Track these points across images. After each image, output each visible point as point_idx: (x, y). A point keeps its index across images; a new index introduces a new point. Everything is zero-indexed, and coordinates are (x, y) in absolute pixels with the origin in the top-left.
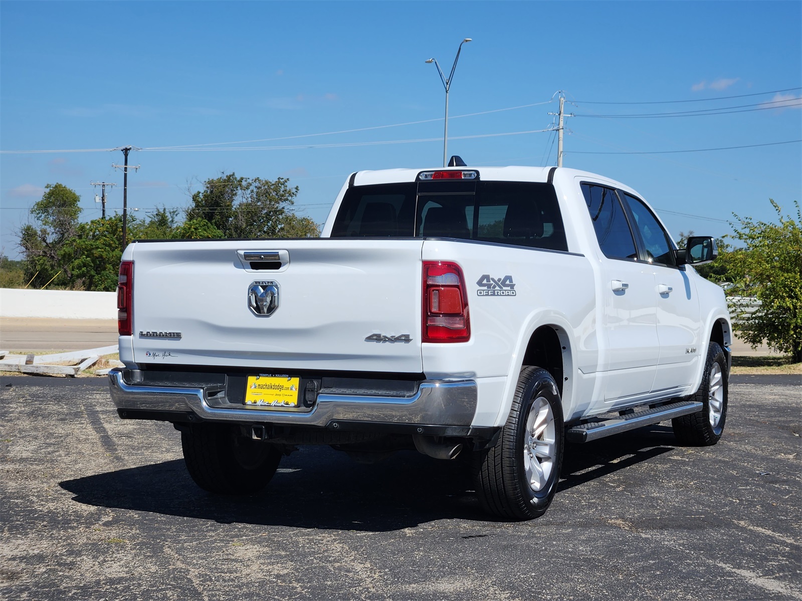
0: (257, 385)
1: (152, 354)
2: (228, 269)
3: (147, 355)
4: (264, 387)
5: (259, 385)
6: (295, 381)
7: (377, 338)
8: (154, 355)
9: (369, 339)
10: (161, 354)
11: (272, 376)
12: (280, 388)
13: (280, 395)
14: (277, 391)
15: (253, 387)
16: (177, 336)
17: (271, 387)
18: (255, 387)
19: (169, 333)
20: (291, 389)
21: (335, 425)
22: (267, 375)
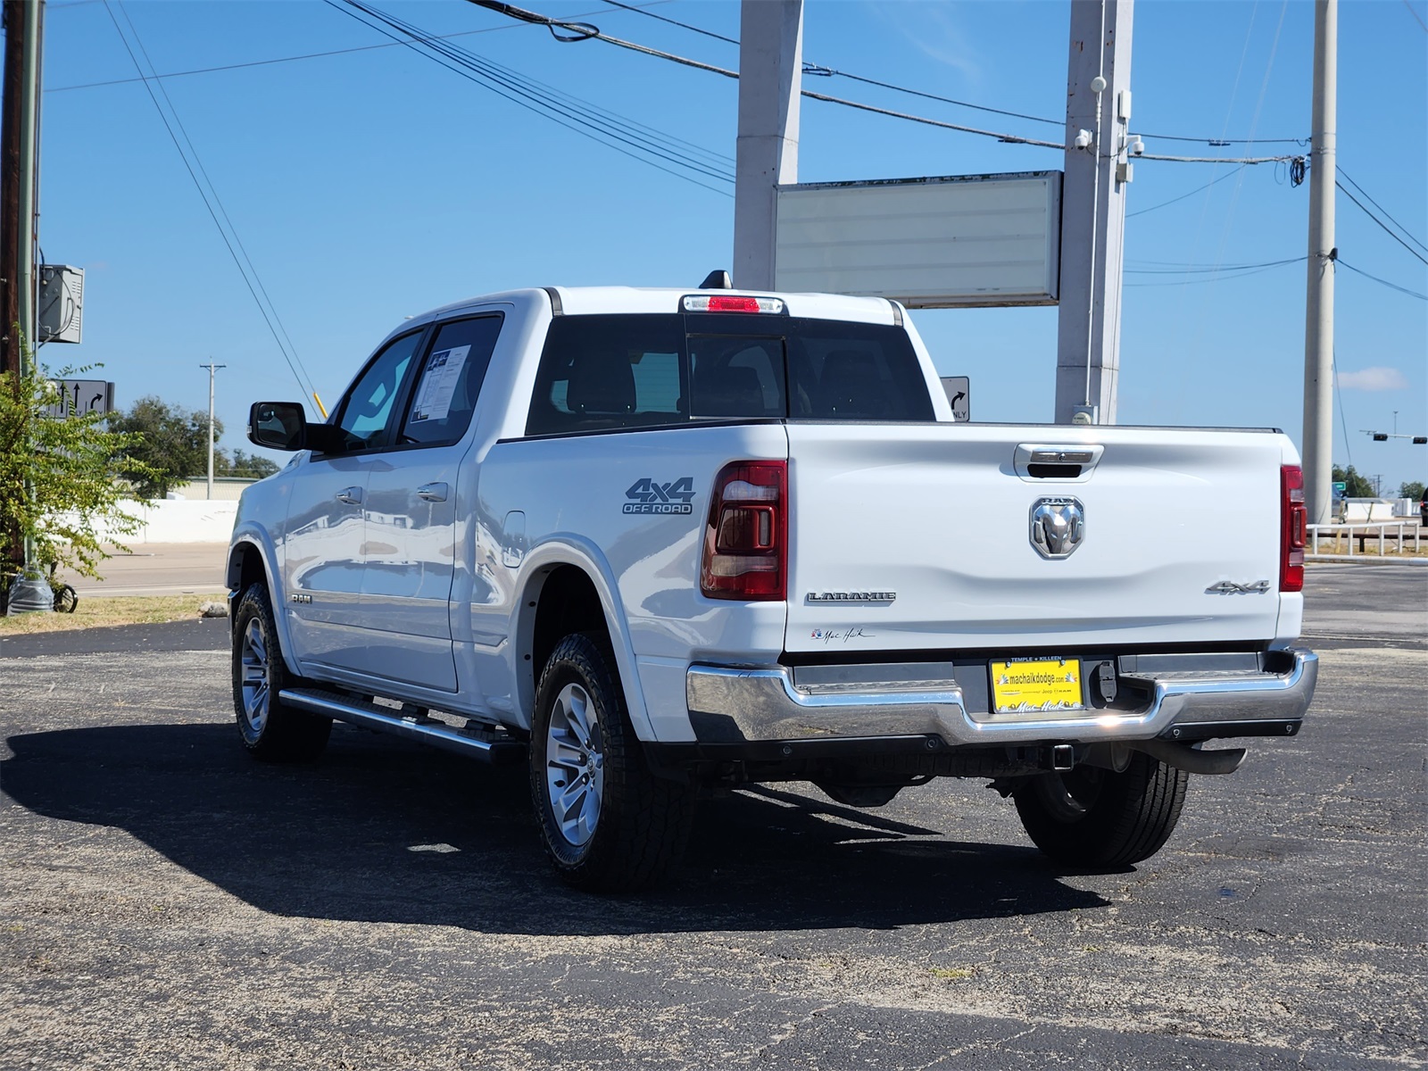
0: (1008, 678)
1: (823, 635)
2: (991, 476)
3: (814, 636)
4: (1021, 680)
5: (1012, 678)
6: (1072, 666)
7: (1224, 589)
8: (829, 635)
9: (1211, 590)
10: (842, 634)
11: (1034, 660)
12: (1049, 679)
13: (1051, 692)
14: (1045, 686)
15: (1002, 681)
16: (884, 599)
17: (1033, 679)
18: (1006, 682)
19: (872, 594)
20: (1068, 680)
21: (1177, 732)
22: (1024, 659)
